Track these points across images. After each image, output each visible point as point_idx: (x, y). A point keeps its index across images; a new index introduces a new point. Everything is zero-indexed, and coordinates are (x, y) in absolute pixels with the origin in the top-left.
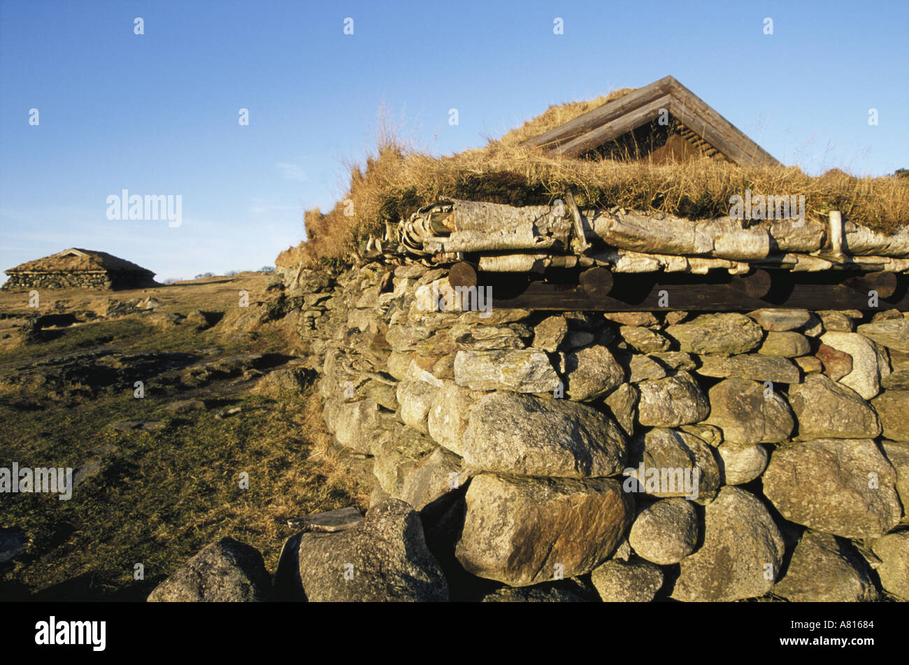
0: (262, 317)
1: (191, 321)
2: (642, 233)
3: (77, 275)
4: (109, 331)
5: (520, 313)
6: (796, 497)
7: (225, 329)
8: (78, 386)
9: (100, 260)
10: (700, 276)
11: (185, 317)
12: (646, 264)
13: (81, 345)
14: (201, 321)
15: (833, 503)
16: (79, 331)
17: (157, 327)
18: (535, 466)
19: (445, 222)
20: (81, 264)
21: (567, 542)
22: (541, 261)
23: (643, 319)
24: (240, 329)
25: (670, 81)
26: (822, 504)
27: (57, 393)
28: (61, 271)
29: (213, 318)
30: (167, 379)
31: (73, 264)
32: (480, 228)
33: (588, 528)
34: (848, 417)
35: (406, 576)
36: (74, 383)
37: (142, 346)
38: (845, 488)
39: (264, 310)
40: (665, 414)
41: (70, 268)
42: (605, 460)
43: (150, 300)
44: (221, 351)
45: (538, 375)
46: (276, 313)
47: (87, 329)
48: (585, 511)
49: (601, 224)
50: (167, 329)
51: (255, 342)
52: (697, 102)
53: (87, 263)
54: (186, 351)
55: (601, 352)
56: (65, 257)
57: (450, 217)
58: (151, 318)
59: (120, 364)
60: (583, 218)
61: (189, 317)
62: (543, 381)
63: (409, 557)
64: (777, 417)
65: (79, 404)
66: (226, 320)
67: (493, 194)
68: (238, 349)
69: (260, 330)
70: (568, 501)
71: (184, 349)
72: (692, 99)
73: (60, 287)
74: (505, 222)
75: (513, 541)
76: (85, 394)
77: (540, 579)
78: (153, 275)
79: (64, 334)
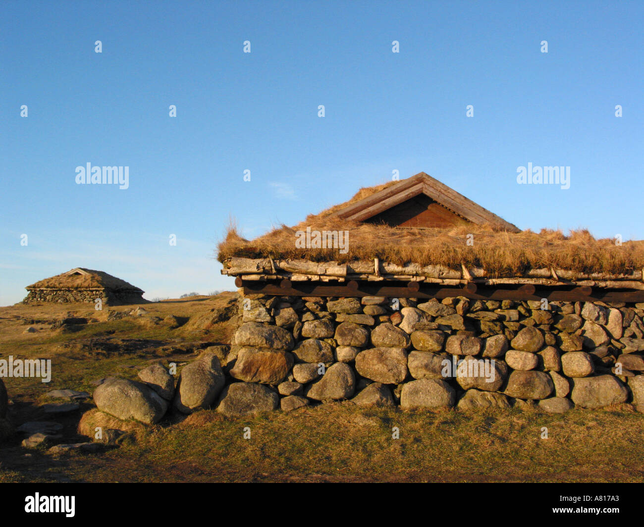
0: (214, 319)
1: (167, 323)
2: (296, 267)
3: (80, 291)
4: (112, 327)
5: (261, 295)
6: (362, 366)
7: (189, 328)
8: (100, 351)
9: (100, 278)
10: (326, 282)
11: (163, 320)
12: (303, 278)
13: (96, 335)
14: (173, 322)
15: (376, 369)
16: (94, 327)
17: (144, 326)
18: (252, 342)
19: (228, 264)
20: (85, 282)
21: (264, 368)
22: (263, 277)
23: (316, 300)
24: (198, 327)
25: (422, 175)
26: (372, 369)
27: (89, 353)
28: (69, 288)
29: (182, 321)
30: (148, 352)
31: (78, 282)
32: (239, 266)
33: (272, 365)
34: (391, 338)
35: (210, 372)
36: (97, 349)
37: (135, 336)
38: (381, 363)
39: (215, 314)
40: (312, 332)
41: (76, 285)
42: (279, 343)
43: (139, 309)
44: (183, 339)
45: (262, 316)
46: (223, 317)
47: (99, 326)
48: (270, 359)
49: (283, 265)
50: (150, 327)
51: (206, 335)
52: (441, 186)
53: (89, 281)
54: (161, 340)
55: (290, 310)
56: (72, 275)
57: (230, 263)
58: (140, 320)
59: (121, 342)
60: (274, 262)
61: (165, 320)
62: (264, 318)
63: (212, 368)
64: (359, 336)
65: (100, 360)
66: (191, 322)
67: (245, 255)
68: (194, 339)
69: (211, 328)
70: (264, 354)
71: (160, 338)
72: (438, 184)
73: (67, 301)
74: (248, 264)
75: (244, 364)
76: (104, 355)
77: (255, 380)
78: (142, 292)
79: (84, 328)
